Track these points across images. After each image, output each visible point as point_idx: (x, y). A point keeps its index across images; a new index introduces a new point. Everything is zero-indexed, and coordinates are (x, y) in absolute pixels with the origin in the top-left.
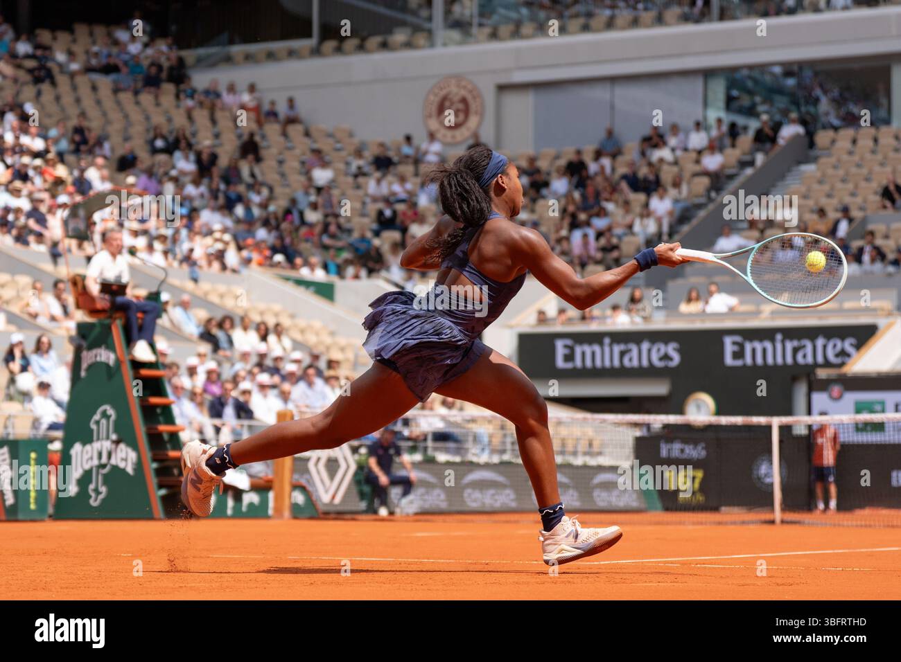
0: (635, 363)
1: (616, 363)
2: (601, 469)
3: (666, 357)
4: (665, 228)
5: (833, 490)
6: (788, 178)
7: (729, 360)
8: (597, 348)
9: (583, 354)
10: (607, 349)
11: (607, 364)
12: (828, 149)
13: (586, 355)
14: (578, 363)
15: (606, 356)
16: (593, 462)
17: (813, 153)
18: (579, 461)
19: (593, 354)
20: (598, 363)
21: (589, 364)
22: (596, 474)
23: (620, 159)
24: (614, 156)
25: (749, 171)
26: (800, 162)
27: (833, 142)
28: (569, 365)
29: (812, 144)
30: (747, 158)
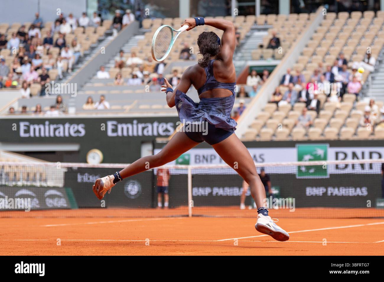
0: (62, 134)
1: (52, 134)
2: (49, 188)
3: (78, 131)
4: (70, 66)
5: (167, 197)
6: (131, 42)
7: (110, 133)
8: (42, 127)
9: (35, 129)
10: (47, 127)
11: (47, 135)
12: (149, 28)
13: (36, 130)
14: (32, 134)
15: (47, 131)
16: (44, 184)
17: (143, 30)
18: (38, 184)
19: (40, 130)
20: (42, 134)
21: (37, 134)
22: (47, 190)
23: (43, 30)
24: (41, 28)
25: (111, 38)
26: (135, 35)
27: (152, 25)
28: (27, 135)
29: (141, 26)
30: (109, 32)
